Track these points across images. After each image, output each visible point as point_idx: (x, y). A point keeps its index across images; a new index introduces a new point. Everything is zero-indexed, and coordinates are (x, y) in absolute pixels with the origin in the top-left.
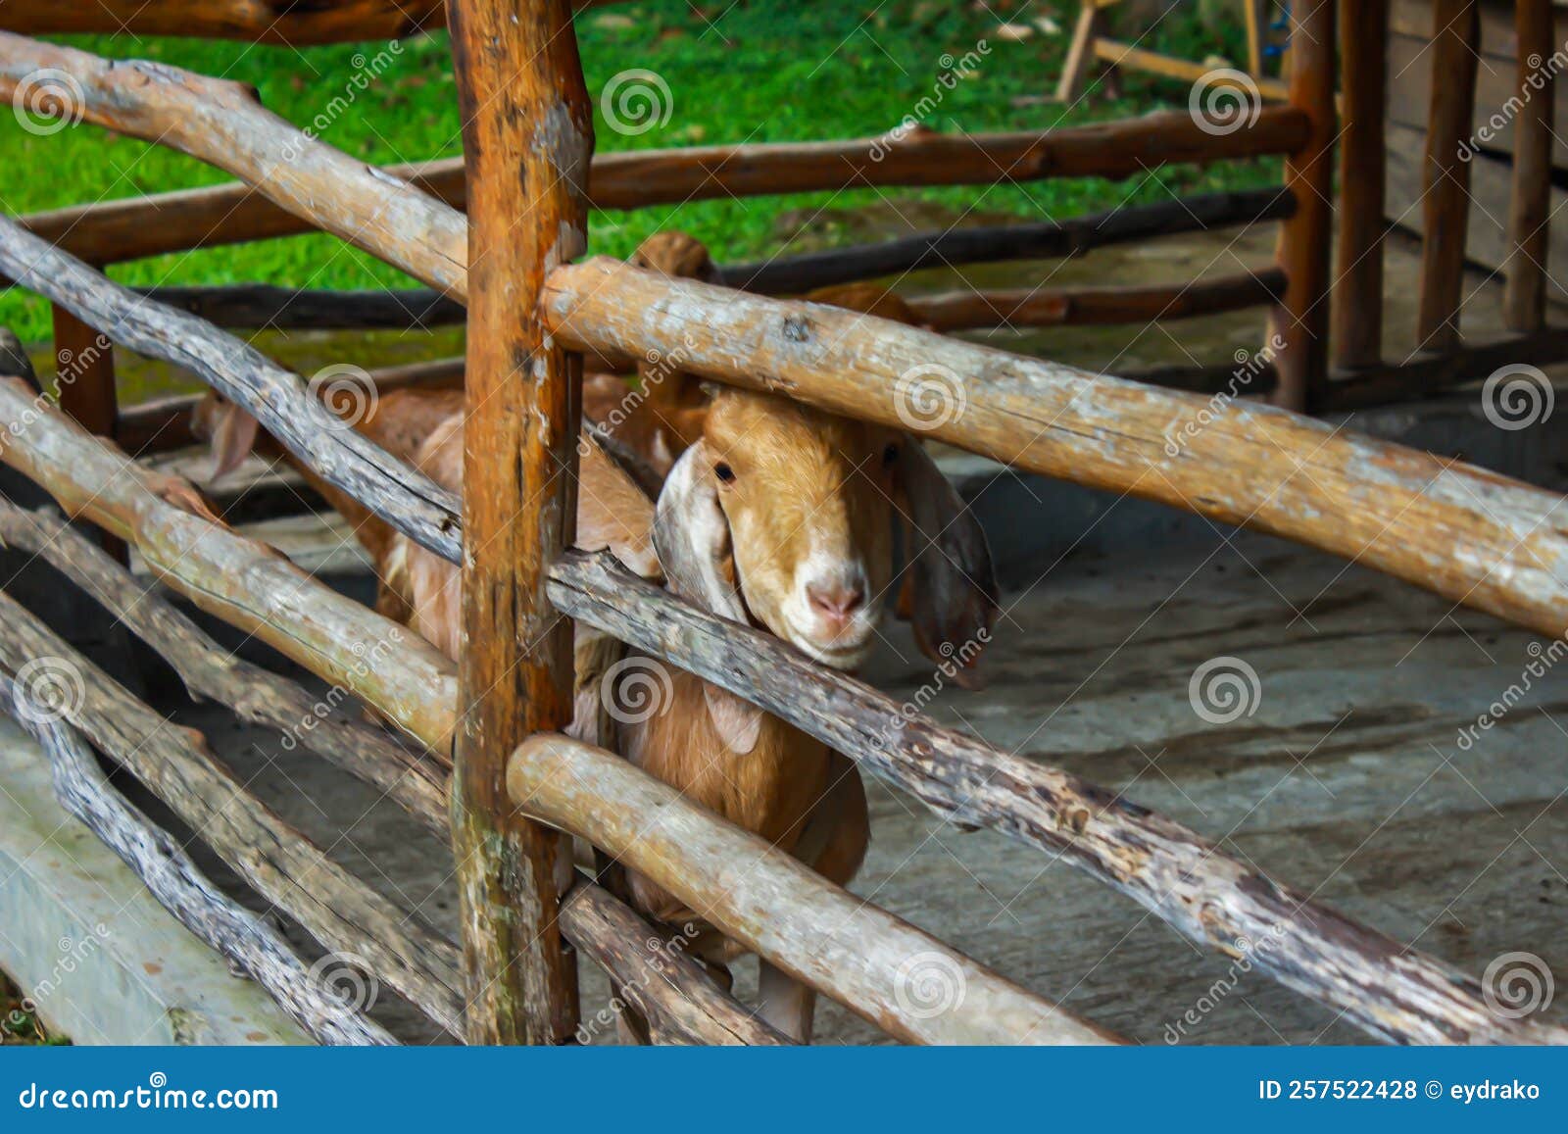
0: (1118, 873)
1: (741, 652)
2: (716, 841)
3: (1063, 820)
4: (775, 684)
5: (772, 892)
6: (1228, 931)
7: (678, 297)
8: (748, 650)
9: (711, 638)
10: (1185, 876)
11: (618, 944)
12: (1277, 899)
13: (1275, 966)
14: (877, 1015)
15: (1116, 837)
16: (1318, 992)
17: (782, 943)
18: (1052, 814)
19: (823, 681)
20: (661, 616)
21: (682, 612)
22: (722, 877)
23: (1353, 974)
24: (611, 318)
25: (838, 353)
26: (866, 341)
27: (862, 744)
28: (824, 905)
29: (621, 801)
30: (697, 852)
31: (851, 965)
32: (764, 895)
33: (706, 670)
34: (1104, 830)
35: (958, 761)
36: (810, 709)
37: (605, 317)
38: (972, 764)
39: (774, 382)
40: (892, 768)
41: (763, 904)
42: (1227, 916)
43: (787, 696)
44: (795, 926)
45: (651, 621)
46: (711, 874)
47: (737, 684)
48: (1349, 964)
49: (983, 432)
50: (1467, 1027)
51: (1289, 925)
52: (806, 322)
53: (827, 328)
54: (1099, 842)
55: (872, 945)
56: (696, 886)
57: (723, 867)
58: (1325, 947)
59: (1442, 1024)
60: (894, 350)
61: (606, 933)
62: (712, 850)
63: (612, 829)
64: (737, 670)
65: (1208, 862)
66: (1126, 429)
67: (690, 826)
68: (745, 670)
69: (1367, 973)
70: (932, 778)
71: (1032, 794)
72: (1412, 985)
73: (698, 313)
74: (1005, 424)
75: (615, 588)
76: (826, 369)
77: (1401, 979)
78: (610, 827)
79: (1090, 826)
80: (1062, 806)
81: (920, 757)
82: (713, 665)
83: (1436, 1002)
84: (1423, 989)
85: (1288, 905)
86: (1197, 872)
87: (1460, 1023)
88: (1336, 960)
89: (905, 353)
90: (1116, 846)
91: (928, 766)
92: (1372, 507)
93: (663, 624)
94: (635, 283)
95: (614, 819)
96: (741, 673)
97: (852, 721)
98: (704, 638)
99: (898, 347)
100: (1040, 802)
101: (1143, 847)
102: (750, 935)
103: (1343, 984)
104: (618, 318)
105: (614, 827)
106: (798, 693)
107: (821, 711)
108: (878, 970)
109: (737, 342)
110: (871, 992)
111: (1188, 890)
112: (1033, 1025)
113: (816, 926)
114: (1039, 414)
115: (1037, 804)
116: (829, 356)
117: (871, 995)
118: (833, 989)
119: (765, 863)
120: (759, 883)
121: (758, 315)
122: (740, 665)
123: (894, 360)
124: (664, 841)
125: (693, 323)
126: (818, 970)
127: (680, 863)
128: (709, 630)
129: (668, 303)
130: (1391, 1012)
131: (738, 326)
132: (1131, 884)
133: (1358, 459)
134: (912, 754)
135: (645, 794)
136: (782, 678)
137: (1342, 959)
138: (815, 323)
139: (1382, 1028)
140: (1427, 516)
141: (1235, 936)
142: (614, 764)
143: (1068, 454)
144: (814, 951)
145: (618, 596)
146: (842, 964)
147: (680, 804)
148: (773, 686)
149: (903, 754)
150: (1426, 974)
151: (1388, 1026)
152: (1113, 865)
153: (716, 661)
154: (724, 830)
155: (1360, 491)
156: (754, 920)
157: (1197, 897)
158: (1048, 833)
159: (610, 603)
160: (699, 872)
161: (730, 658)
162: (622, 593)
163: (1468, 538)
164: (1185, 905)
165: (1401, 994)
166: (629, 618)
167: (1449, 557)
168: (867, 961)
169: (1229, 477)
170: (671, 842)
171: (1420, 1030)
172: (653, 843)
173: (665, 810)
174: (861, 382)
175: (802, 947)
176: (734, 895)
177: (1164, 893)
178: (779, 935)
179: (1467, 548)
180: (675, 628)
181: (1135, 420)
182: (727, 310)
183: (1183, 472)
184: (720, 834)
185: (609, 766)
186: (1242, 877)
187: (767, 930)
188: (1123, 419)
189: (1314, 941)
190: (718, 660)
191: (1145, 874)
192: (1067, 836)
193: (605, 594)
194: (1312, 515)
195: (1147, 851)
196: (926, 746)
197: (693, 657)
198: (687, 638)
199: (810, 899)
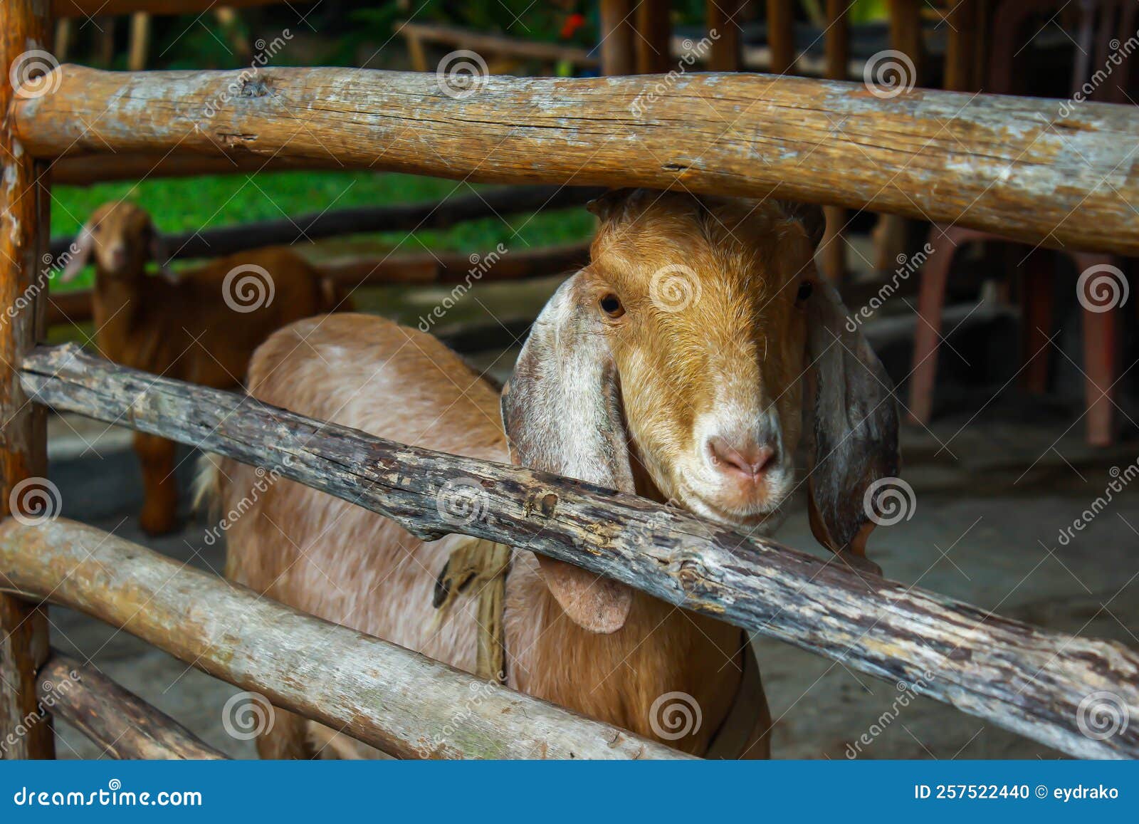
0: (591, 549)
1: (206, 407)
2: (187, 582)
3: (532, 507)
4: (240, 429)
5: (243, 621)
6: (708, 585)
7: (139, 83)
8: (212, 404)
9: (177, 399)
10: (661, 540)
11: (92, 702)
12: (757, 551)
13: (758, 615)
14: (349, 721)
15: (587, 514)
16: (805, 634)
17: (253, 664)
18: (520, 503)
19: (286, 421)
20: (129, 387)
21: (150, 382)
22: (193, 613)
23: (841, 610)
24: (76, 112)
25: (297, 99)
26: (323, 84)
27: (326, 470)
28: (293, 626)
29: (95, 559)
30: (168, 594)
31: (321, 676)
32: (235, 624)
33: (173, 430)
34: (575, 510)
35: (424, 469)
36: (274, 446)
37: (70, 112)
38: (437, 470)
39: (235, 139)
40: (357, 487)
41: (234, 632)
42: (707, 571)
43: (252, 438)
44: (267, 648)
45: (120, 393)
46: (181, 610)
47: (202, 437)
48: (838, 601)
49: (444, 145)
50: (968, 645)
51: (771, 573)
52: (264, 80)
53: (285, 80)
54: (570, 522)
55: (342, 655)
56: (167, 625)
57: (194, 604)
58: (811, 589)
59: (940, 646)
60: (351, 87)
61: (81, 694)
62: (181, 591)
63: (86, 585)
64: (202, 424)
65: (681, 525)
66: (590, 112)
67: (161, 574)
68: (211, 423)
69: (855, 607)
70: (398, 489)
71: (499, 488)
72: (906, 613)
73: (159, 93)
74: (465, 134)
75: (85, 369)
76: (285, 116)
77: (892, 609)
78: (84, 583)
79: (560, 508)
80: (530, 494)
81: (383, 471)
82: (180, 423)
83: (932, 626)
84: (916, 616)
85: (767, 554)
86: (672, 535)
87: (960, 643)
88: (822, 599)
89: (362, 88)
90: (588, 523)
91: (393, 478)
92: (854, 136)
93: (131, 394)
94: (98, 80)
95: (90, 576)
96: (207, 426)
97: (317, 450)
98: (171, 401)
99: (355, 84)
100: (507, 493)
101: (615, 520)
102: (222, 662)
103: (832, 621)
104: (83, 110)
105: (88, 583)
106: (263, 434)
107: (286, 446)
108: (349, 677)
109: (199, 108)
110: (341, 697)
111: (665, 553)
112: (507, 711)
113: (286, 645)
114: (499, 117)
115: (504, 496)
116: (287, 102)
117: (342, 701)
118: (304, 702)
119: (235, 596)
120: (230, 614)
121: (218, 83)
122: (205, 418)
123: (352, 95)
124: (136, 589)
125: (156, 101)
126: (290, 686)
127: (152, 606)
128: (175, 392)
129: (131, 89)
130: (885, 642)
131: (198, 95)
132: (604, 556)
133: (835, 96)
134: (377, 470)
135: (117, 551)
136: (247, 423)
137: (830, 598)
138: (273, 79)
139: (874, 660)
140: (914, 135)
141: (715, 590)
142: (87, 530)
143: (530, 149)
144: (284, 667)
145: (87, 376)
146: (313, 677)
147: (150, 556)
148: (238, 431)
149: (367, 471)
150: (918, 602)
151: (882, 657)
152: (585, 541)
153: (182, 419)
154: (193, 574)
155: (838, 125)
156: (225, 647)
157: (674, 557)
158: (518, 522)
159: (80, 383)
160: (170, 612)
161: (195, 415)
162: (92, 373)
163: (961, 147)
164: (662, 567)
165: (893, 623)
166: (99, 393)
167: (940, 170)
168: (338, 670)
169: (699, 138)
170: (143, 588)
171: (917, 654)
172: (125, 592)
173: (136, 562)
174: (321, 121)
175: (274, 666)
176: (205, 627)
177: (638, 560)
178: (250, 657)
179: (959, 158)
180: (143, 395)
181: (599, 102)
182: (188, 84)
183: (650, 141)
184: (189, 577)
185: (82, 532)
186: (718, 534)
187: (237, 655)
188: (585, 105)
189: (799, 584)
190: (184, 417)
191: (618, 544)
192: (537, 522)
193: (76, 376)
194: (790, 156)
195: (619, 523)
196: (390, 460)
197: (161, 420)
198: (154, 402)
199: (280, 622)
